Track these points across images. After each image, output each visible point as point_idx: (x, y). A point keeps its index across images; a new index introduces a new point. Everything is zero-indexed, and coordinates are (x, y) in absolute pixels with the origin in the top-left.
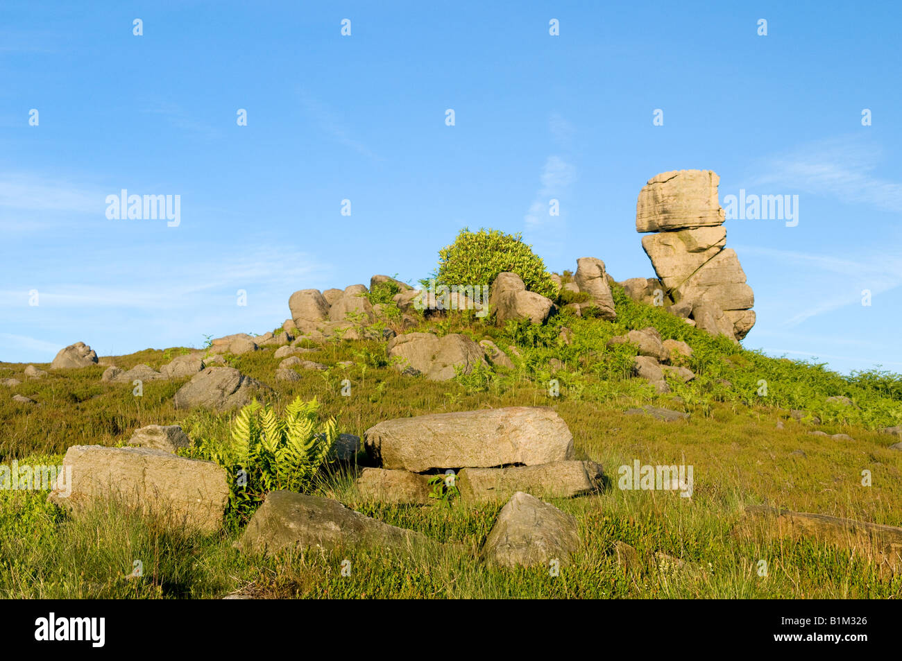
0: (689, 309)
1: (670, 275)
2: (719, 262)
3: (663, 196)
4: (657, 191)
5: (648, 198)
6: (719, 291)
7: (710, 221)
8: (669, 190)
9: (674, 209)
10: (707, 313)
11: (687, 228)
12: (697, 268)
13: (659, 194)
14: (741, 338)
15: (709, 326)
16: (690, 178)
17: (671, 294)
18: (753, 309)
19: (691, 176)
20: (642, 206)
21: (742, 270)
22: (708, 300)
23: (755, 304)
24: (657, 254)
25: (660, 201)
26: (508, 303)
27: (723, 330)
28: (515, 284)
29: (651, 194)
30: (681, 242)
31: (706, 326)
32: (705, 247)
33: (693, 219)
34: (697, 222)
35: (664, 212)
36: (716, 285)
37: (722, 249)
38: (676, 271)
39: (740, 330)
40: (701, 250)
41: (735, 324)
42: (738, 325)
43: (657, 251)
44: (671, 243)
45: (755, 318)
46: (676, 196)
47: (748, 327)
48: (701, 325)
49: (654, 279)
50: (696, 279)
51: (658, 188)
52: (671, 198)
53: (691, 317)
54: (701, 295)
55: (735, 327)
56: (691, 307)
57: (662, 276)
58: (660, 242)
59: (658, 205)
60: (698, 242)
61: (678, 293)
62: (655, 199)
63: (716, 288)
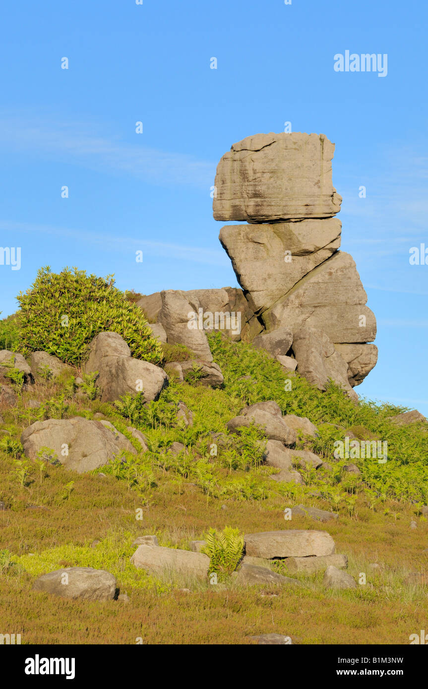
0: (288, 342)
1: (260, 288)
2: (330, 274)
3: (255, 172)
4: (247, 164)
5: (233, 171)
6: (328, 316)
7: (319, 211)
8: (263, 163)
9: (270, 191)
10: (313, 350)
11: (288, 220)
12: (299, 279)
13: (249, 167)
14: (356, 383)
15: (316, 369)
16: (294, 146)
17: (261, 315)
18: (375, 343)
19: (295, 143)
20: (223, 182)
21: (361, 285)
22: (314, 330)
23: (377, 336)
24: (243, 256)
25: (251, 178)
26: (114, 371)
27: (333, 372)
28: (119, 347)
29: (237, 165)
30: (278, 240)
31: (311, 369)
32: (312, 249)
33: (296, 208)
34: (302, 212)
35: (256, 195)
36: (325, 306)
37: (335, 252)
38: (269, 282)
39: (356, 373)
40: (306, 253)
41: (349, 363)
42: (353, 366)
43: (243, 252)
44: (264, 240)
45: (377, 355)
46: (273, 172)
47: (367, 369)
48: (305, 367)
49: (236, 289)
50: (297, 297)
51: (248, 159)
52: (267, 175)
53: (291, 353)
54: (305, 320)
55: (350, 368)
56: (291, 339)
57: (249, 289)
58: (248, 238)
59: (246, 183)
60: (303, 241)
61: (272, 315)
62: (244, 174)
63: (324, 312)
